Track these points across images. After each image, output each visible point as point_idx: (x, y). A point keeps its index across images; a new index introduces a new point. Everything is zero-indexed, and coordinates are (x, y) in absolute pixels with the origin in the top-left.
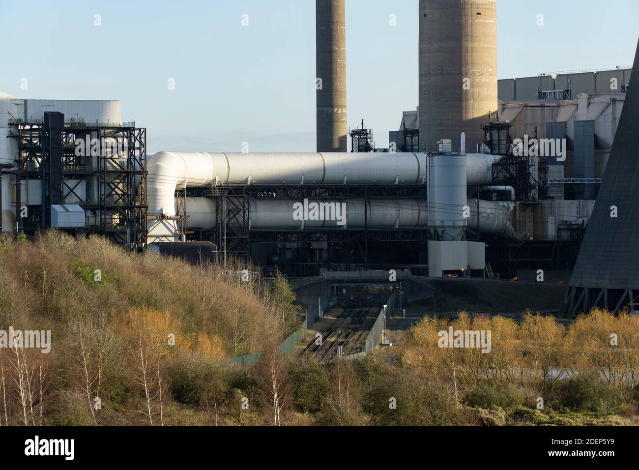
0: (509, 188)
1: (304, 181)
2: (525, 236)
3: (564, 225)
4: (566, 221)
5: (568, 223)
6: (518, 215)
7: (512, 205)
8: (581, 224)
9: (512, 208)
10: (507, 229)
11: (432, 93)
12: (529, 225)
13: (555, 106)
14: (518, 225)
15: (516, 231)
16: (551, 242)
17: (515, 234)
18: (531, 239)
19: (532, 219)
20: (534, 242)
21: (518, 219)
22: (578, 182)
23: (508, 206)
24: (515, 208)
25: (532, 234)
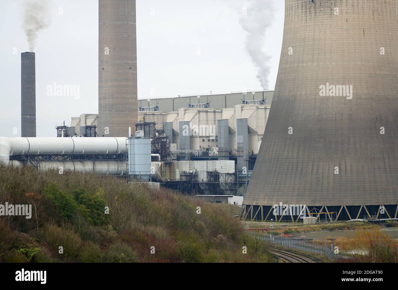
0: (158, 155)
1: (64, 152)
2: (166, 179)
3: (183, 173)
4: (184, 171)
5: (185, 172)
6: (163, 169)
7: (160, 163)
8: (192, 173)
9: (160, 165)
10: (158, 175)
11: (107, 107)
12: (168, 173)
13: (159, 115)
14: (163, 173)
15: (162, 176)
16: (178, 182)
17: (161, 178)
18: (169, 180)
19: (169, 171)
20: (170, 182)
21: (163, 170)
22: (184, 152)
23: (158, 164)
24: (161, 165)
25: (169, 178)
